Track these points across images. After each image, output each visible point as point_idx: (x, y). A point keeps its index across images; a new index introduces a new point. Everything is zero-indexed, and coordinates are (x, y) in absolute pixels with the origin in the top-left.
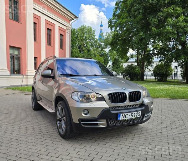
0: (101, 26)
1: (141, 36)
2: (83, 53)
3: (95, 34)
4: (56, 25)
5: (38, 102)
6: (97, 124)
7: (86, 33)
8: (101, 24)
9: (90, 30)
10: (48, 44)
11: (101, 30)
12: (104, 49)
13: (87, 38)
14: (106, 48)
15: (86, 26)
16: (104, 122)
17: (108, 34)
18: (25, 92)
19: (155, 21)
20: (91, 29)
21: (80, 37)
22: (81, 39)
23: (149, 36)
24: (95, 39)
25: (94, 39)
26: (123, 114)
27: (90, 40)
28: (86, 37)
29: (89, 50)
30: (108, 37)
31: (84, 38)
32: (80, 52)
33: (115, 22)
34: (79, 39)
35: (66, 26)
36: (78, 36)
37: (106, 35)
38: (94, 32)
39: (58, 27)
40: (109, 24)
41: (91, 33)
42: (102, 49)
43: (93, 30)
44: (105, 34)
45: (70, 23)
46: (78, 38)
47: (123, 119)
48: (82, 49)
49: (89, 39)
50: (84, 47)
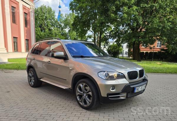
0: (60, 7)
1: (102, 20)
2: (44, 32)
3: (55, 15)
4: (20, 3)
5: (41, 80)
6: (119, 97)
7: (46, 13)
8: (60, 5)
9: (50, 11)
10: (13, 22)
11: (60, 11)
12: (64, 29)
13: (48, 18)
14: (66, 28)
15: (45, 6)
16: (125, 95)
17: (67, 16)
18: (3, 70)
19: (113, 8)
20: (51, 9)
21: (41, 16)
22: (42, 18)
23: (108, 21)
24: (56, 20)
25: (54, 20)
26: (137, 88)
27: (51, 20)
28: (46, 17)
29: (50, 30)
30: (67, 18)
31: (44, 17)
32: (42, 31)
33: (76, 6)
34: (40, 19)
35: (30, 5)
36: (39, 15)
37: (66, 17)
38: (54, 13)
39: (22, 6)
40: (71, 6)
41: (51, 13)
42: (62, 29)
43: (52, 11)
44: (64, 15)
45: (33, 2)
46: (38, 17)
47: (137, 91)
48: (43, 28)
49: (49, 19)
50: (45, 26)
